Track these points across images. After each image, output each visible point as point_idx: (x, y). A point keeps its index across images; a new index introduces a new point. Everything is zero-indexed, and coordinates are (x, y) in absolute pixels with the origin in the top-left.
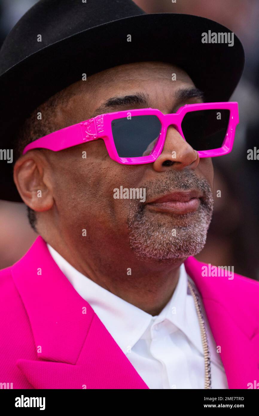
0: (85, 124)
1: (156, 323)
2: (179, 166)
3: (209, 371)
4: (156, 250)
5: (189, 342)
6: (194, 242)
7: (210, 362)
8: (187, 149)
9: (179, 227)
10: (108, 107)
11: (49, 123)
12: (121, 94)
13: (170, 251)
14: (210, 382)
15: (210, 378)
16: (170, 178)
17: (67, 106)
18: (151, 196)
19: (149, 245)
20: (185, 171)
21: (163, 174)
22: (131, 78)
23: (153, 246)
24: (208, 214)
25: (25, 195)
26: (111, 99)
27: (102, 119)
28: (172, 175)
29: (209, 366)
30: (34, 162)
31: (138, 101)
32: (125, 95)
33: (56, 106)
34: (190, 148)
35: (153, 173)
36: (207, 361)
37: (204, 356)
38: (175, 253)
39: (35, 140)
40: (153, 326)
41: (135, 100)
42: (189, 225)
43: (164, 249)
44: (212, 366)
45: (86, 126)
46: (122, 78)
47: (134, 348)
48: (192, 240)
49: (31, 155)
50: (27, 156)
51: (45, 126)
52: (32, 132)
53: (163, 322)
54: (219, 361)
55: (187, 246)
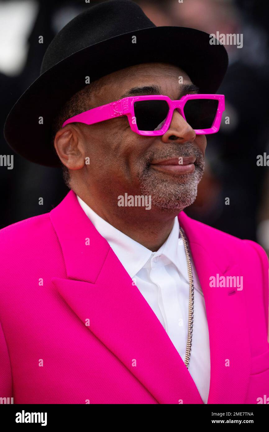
0: (113, 104)
1: (155, 256)
2: (181, 141)
3: (193, 295)
4: (160, 197)
5: (179, 272)
6: (189, 195)
7: (193, 288)
8: (188, 128)
9: (179, 184)
10: (130, 94)
11: (85, 105)
12: (141, 85)
13: (171, 200)
14: (193, 302)
15: (193, 299)
16: (173, 148)
17: (99, 93)
18: (156, 160)
19: (154, 194)
20: (187, 144)
21: (168, 144)
22: (148, 74)
23: (158, 194)
24: (200, 173)
25: (63, 157)
26: (133, 88)
27: (127, 100)
28: (175, 146)
29: (193, 291)
30: (71, 132)
31: (153, 91)
32: (144, 86)
33: (91, 92)
34: (190, 128)
35: (161, 142)
36: (192, 287)
37: (189, 283)
38: (175, 202)
39: (72, 117)
40: (152, 259)
41: (151, 91)
42: (187, 183)
43: (166, 198)
44: (195, 291)
45: (114, 106)
46: (141, 74)
47: (138, 274)
48: (188, 194)
49: (69, 127)
50: (66, 128)
51: (81, 107)
52: (70, 111)
53: (160, 256)
54: (200, 288)
55: (184, 197)
